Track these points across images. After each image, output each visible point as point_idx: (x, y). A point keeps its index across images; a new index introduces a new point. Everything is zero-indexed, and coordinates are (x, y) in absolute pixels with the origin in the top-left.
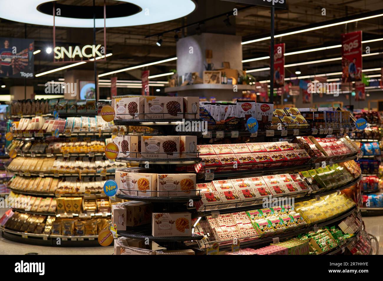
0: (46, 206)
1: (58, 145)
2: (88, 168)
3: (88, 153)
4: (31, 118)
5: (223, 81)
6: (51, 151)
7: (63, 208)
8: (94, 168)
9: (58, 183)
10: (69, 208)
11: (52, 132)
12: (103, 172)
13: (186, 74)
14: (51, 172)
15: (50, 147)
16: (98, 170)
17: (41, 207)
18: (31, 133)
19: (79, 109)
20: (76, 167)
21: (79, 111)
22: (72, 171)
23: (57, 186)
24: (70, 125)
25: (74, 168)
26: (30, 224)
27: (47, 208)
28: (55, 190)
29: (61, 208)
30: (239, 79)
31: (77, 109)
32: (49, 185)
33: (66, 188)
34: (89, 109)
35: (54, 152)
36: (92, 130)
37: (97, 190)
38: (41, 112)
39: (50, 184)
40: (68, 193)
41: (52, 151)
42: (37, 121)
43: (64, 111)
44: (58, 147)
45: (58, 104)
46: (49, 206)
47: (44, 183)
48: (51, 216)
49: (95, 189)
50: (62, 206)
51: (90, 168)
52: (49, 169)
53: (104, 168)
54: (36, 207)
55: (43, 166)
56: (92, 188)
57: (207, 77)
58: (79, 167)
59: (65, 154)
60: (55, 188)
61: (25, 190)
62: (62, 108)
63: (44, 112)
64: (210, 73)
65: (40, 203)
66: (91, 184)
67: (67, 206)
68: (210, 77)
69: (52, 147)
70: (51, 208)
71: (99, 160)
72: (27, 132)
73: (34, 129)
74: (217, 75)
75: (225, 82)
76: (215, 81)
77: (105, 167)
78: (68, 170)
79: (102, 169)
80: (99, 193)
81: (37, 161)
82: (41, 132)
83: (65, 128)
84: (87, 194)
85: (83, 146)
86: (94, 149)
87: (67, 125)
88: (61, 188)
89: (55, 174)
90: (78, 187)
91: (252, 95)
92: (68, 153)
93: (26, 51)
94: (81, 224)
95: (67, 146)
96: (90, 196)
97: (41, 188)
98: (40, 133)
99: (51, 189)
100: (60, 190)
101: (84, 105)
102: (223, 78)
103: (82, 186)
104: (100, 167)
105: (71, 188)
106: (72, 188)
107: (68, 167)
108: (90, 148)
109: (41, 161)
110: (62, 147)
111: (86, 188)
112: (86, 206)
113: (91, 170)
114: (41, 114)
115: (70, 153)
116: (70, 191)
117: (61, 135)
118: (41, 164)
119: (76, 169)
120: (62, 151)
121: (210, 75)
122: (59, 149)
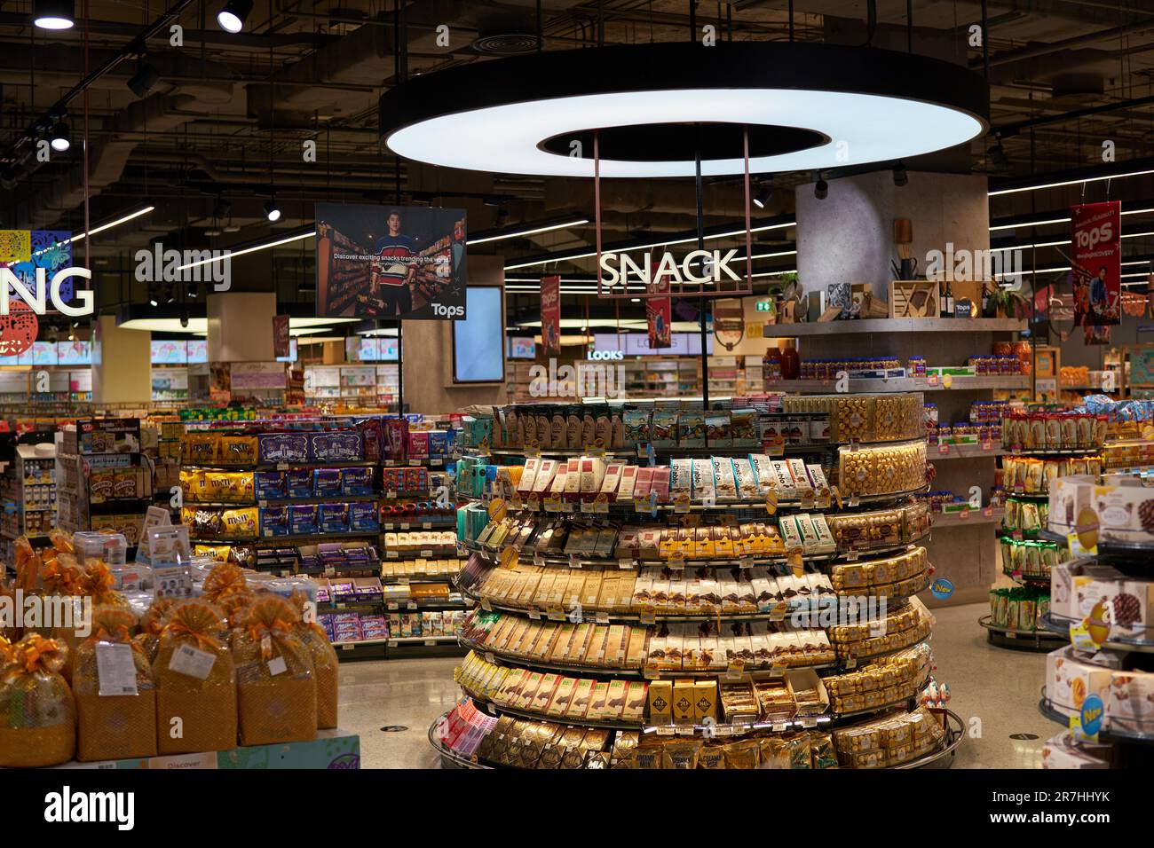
0: (613, 704)
1: (650, 537)
2: (733, 598)
3: (737, 559)
4: (564, 459)
5: (943, 309)
6: (630, 552)
7: (667, 710)
8: (751, 599)
9: (647, 640)
10: (684, 711)
11: (636, 502)
12: (778, 611)
13: (832, 287)
14: (633, 611)
15: (625, 543)
16: (763, 604)
17: (596, 706)
18: (568, 501)
19: (712, 438)
20: (702, 597)
21: (712, 443)
22: (690, 607)
23: (645, 648)
24: (683, 481)
25: (696, 599)
26: (565, 753)
27: (617, 710)
28: (643, 660)
29: (660, 710)
30: (985, 300)
31: (707, 438)
32: (622, 645)
33: (674, 653)
34: (739, 437)
35: (642, 556)
36: (746, 495)
37: (758, 661)
38: (600, 446)
39: (626, 643)
40: (681, 669)
41: (635, 552)
42: (587, 467)
43: (668, 443)
44: (650, 542)
45: (650, 423)
46: (621, 702)
47: (606, 640)
48: (624, 731)
49: (752, 656)
50: (665, 704)
51: (740, 599)
52: (626, 601)
53: (776, 597)
54: (583, 708)
55: (604, 592)
56: (746, 653)
57: (902, 298)
58: (712, 598)
59: (674, 562)
60: (643, 654)
61: (546, 659)
62: (664, 435)
63: (608, 443)
64: (908, 287)
65: (592, 694)
66: (739, 644)
67: (679, 705)
68: (909, 297)
69: (633, 541)
70: (628, 710)
71: (760, 576)
72: (556, 499)
73: (575, 490)
74: (929, 292)
75: (951, 310)
76: (923, 310)
77: (780, 596)
78: (681, 606)
79: (773, 601)
80: (765, 666)
81: (584, 578)
82: (603, 501)
83: (670, 490)
84: (735, 670)
85: (722, 541)
86: (752, 548)
87: (675, 479)
88: (657, 654)
89: (645, 617)
90: (707, 653)
91: (1021, 345)
92: (682, 559)
93: (446, 241)
94: (716, 754)
95: (675, 539)
96: (740, 676)
97: (596, 655)
98: (599, 504)
99: (629, 658)
100: (655, 660)
101: (724, 426)
102: (943, 299)
103: (718, 647)
104: (766, 596)
105: (685, 653)
106: (690, 655)
107: (678, 598)
108: (741, 544)
109: (594, 580)
110: (663, 543)
111: (729, 653)
112: (731, 703)
113: (743, 604)
114: (602, 449)
115: (687, 559)
116: (687, 663)
117: (659, 507)
118: (598, 588)
119: (702, 602)
120: (663, 554)
121: (910, 292)
122: (653, 547)
